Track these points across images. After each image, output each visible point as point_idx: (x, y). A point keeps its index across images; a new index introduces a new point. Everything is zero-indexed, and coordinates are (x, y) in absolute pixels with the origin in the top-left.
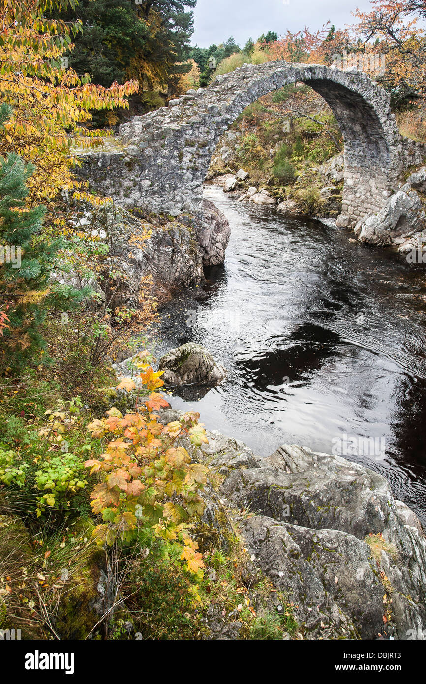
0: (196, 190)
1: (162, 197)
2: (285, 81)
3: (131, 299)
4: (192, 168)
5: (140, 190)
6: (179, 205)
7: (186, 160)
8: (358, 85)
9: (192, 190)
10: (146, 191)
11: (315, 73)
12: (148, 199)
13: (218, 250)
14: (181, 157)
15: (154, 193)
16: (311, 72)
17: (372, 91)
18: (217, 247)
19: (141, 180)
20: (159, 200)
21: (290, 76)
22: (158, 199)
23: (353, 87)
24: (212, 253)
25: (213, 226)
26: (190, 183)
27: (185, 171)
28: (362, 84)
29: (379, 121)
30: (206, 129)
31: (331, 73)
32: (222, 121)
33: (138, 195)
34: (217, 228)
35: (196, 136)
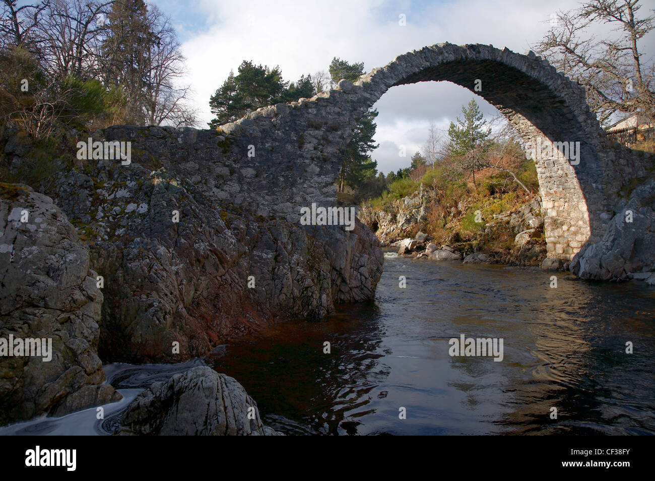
0: (325, 190)
1: (273, 194)
2: (440, 58)
3: (156, 304)
4: (318, 158)
5: (240, 180)
7: (309, 147)
8: (539, 72)
9: (320, 189)
10: (249, 183)
11: (479, 52)
12: (252, 194)
13: (363, 278)
14: (301, 144)
15: (261, 187)
16: (474, 50)
17: (559, 82)
18: (361, 274)
19: (241, 167)
21: (447, 52)
22: (267, 197)
23: (534, 74)
24: (354, 283)
26: (316, 178)
27: (307, 161)
28: (544, 72)
29: (577, 120)
30: (337, 109)
31: (500, 53)
32: (359, 101)
33: (236, 187)
34: (361, 247)
35: (322, 117)
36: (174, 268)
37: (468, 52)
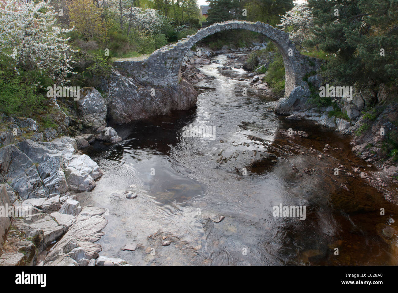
0: (173, 77)
2: (214, 31)
4: (171, 68)
5: (149, 75)
6: (166, 83)
7: (168, 65)
9: (172, 77)
10: (151, 76)
11: (232, 26)
12: (152, 79)
14: (166, 63)
15: (155, 77)
19: (149, 72)
20: (157, 80)
24: (182, 105)
25: (181, 93)
26: (171, 74)
27: (168, 69)
30: (177, 52)
31: (242, 25)
33: (147, 77)
34: (185, 94)
35: (172, 55)
36: (122, 104)
37: (226, 27)
